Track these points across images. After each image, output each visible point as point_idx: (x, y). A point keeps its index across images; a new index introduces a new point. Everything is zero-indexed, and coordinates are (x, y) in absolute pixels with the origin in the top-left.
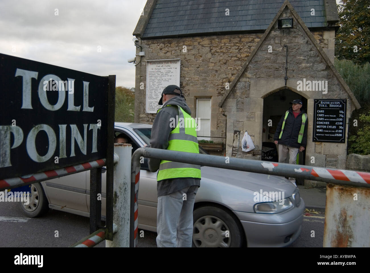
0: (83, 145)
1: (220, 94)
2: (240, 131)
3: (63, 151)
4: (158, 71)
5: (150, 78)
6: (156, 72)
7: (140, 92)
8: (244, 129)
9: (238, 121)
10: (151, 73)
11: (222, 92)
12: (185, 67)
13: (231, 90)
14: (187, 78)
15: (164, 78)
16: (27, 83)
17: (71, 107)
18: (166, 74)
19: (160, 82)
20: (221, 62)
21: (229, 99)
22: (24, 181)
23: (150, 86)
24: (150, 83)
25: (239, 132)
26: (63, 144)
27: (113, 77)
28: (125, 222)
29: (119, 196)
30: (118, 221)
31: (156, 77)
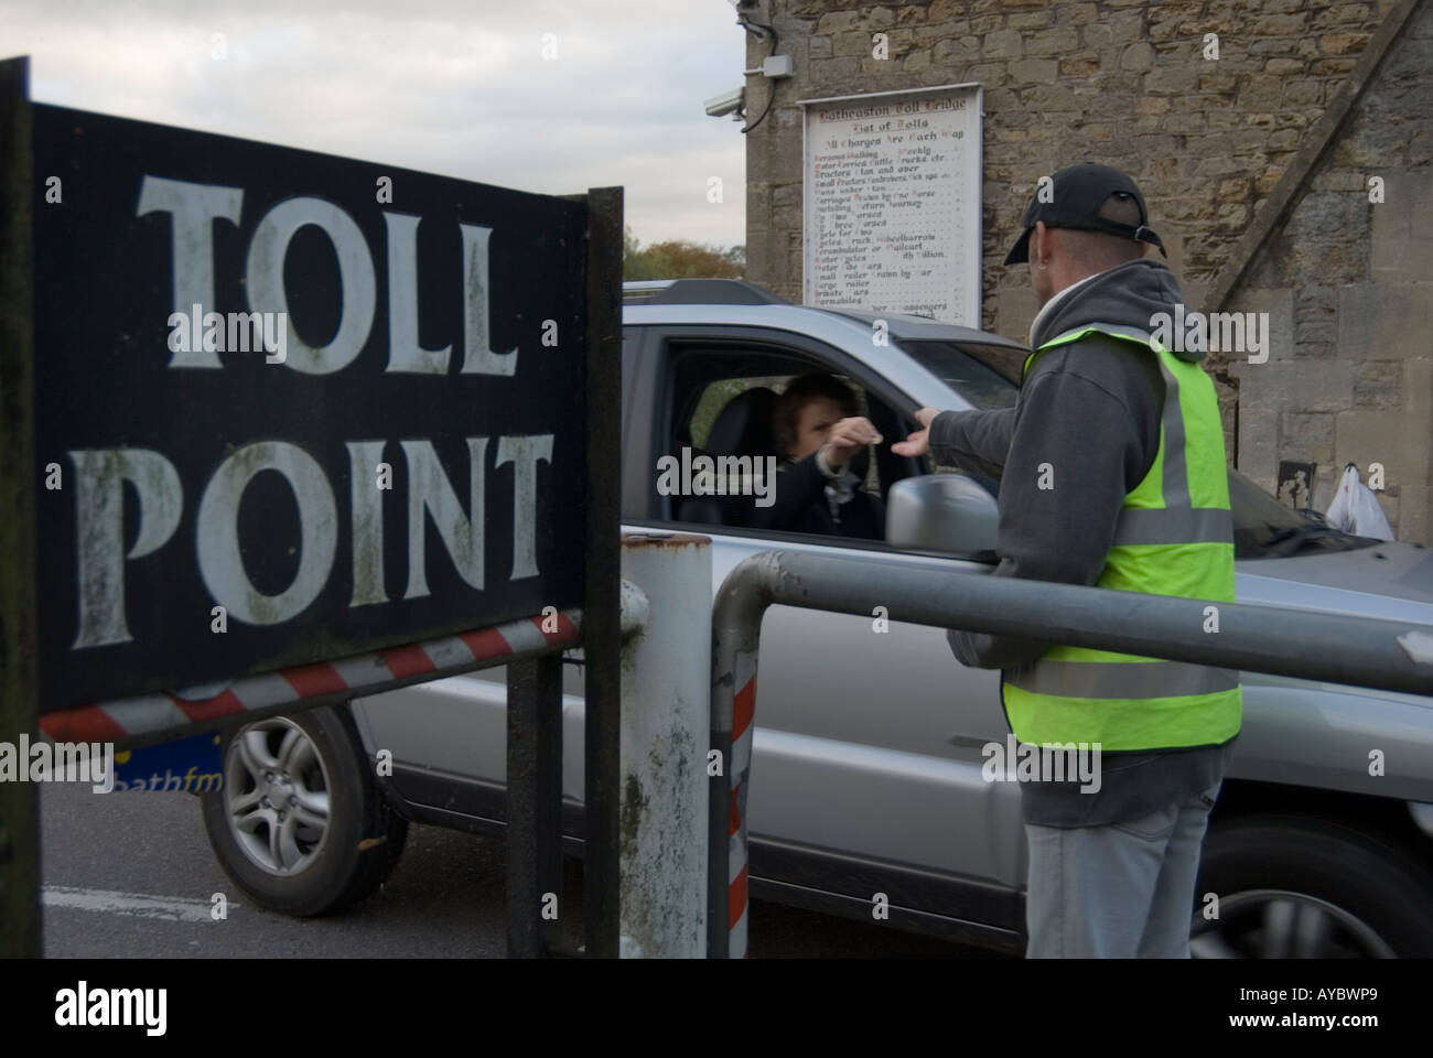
0: (465, 541)
1: (1202, 267)
2: (1315, 465)
3: (370, 572)
4: (863, 155)
5: (823, 193)
6: (852, 160)
7: (772, 269)
8: (1338, 453)
9: (1305, 412)
10: (825, 167)
11: (1213, 255)
12: (1007, 127)
13: (1264, 243)
14: (1016, 183)
15: (894, 188)
16: (194, 247)
17: (406, 355)
18: (906, 169)
19: (878, 210)
20: (1206, 90)
21: (1249, 292)
22: (188, 713)
23: (823, 236)
24: (823, 218)
25: (1310, 470)
26: (369, 537)
27: (609, 198)
28: (679, 933)
29: (648, 800)
30: (646, 927)
31: (855, 187)
